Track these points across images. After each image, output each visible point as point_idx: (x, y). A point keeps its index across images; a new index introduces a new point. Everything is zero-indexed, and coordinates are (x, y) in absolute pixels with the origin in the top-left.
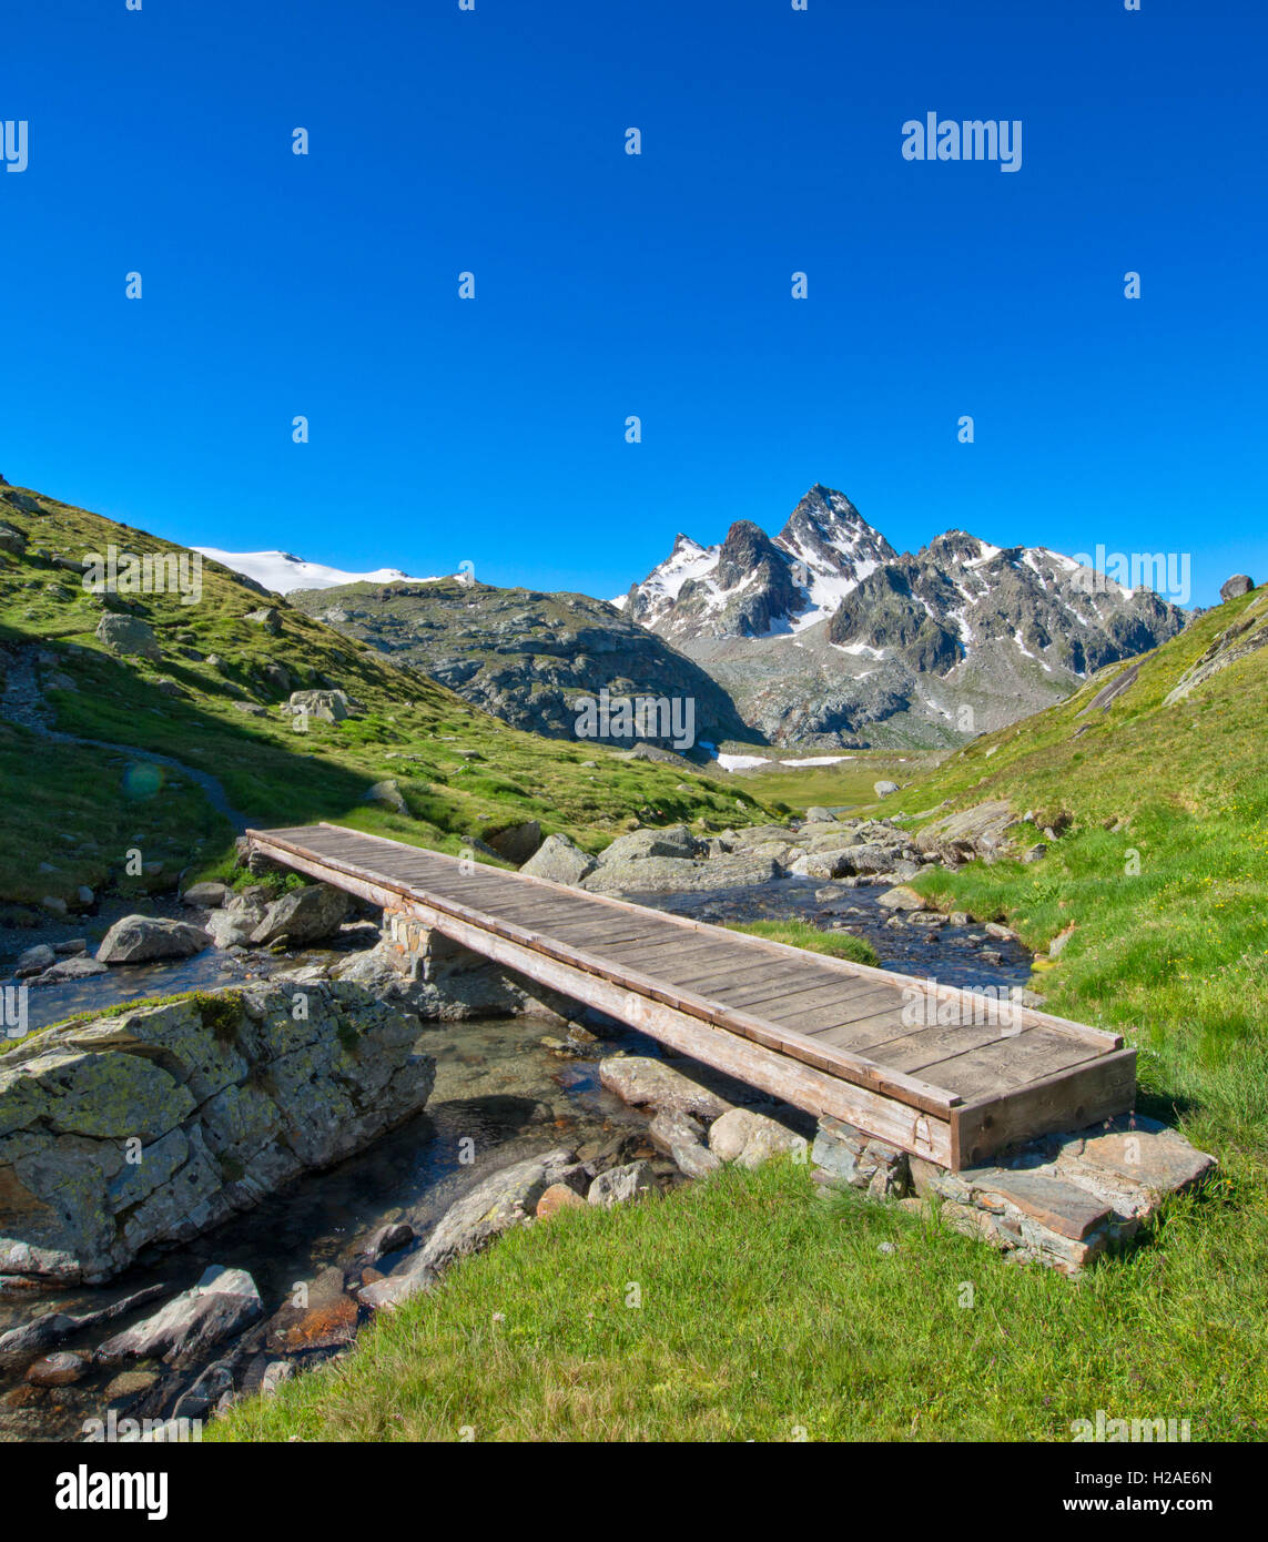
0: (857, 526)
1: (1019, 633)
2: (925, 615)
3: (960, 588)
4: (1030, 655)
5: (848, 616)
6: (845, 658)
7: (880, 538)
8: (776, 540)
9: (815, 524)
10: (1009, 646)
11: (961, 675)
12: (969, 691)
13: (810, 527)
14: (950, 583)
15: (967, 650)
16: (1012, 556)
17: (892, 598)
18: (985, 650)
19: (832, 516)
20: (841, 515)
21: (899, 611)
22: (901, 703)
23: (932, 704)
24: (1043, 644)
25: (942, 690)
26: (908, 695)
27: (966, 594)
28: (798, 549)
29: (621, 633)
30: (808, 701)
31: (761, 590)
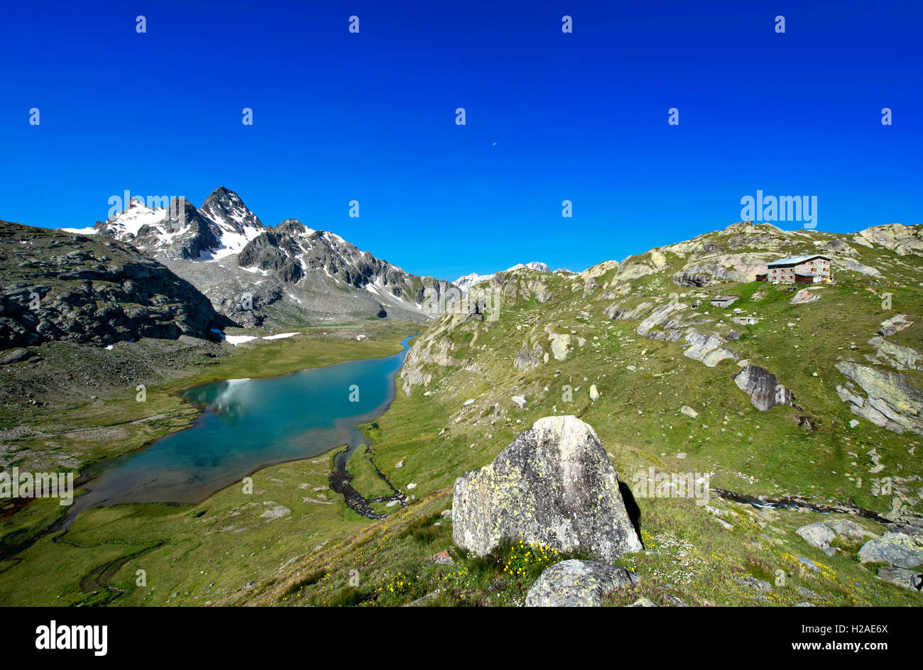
0: (244, 210)
1: (325, 267)
2: (286, 256)
3: (300, 245)
4: (331, 276)
5: (248, 254)
6: (248, 274)
7: (255, 218)
8: (200, 210)
9: (222, 206)
10: (322, 272)
11: (303, 284)
12: (307, 291)
13: (219, 207)
14: (295, 243)
15: (305, 273)
16: (320, 234)
17: (270, 247)
18: (312, 273)
19: (231, 203)
20: (235, 203)
21: (274, 254)
22: (278, 296)
23: (292, 296)
24: (335, 272)
25: (295, 290)
26: (281, 292)
27: (302, 248)
28: (213, 216)
29: (149, 265)
30: (234, 295)
31: (194, 235)
